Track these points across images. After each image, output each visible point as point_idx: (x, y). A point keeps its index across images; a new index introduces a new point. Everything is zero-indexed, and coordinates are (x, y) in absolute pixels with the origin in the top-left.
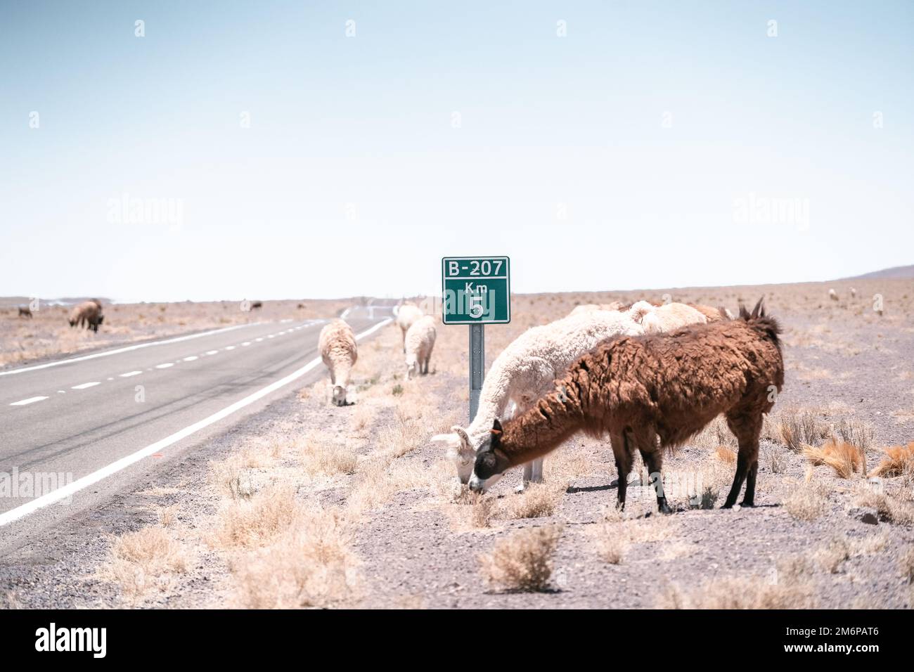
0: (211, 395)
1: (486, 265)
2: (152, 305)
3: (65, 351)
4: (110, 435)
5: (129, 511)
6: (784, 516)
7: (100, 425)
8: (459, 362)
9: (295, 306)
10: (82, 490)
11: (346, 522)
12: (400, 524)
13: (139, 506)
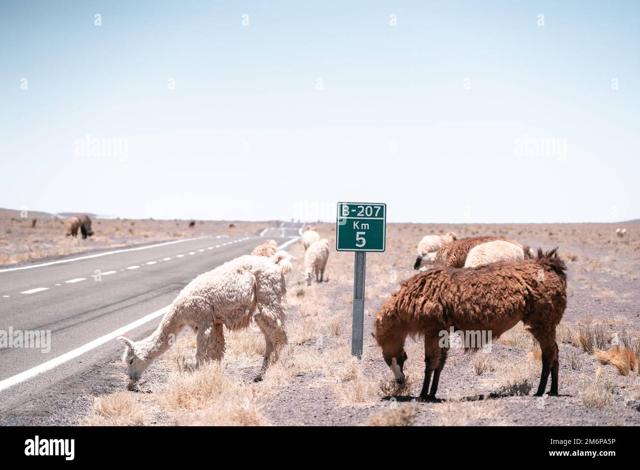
0: (165, 291)
1: (369, 209)
2: (125, 220)
3: (62, 253)
4: (92, 319)
5: (104, 377)
6: (580, 404)
7: (85, 311)
8: (345, 273)
9: (228, 225)
10: (71, 360)
11: (261, 394)
12: (300, 397)
13: (111, 374)
